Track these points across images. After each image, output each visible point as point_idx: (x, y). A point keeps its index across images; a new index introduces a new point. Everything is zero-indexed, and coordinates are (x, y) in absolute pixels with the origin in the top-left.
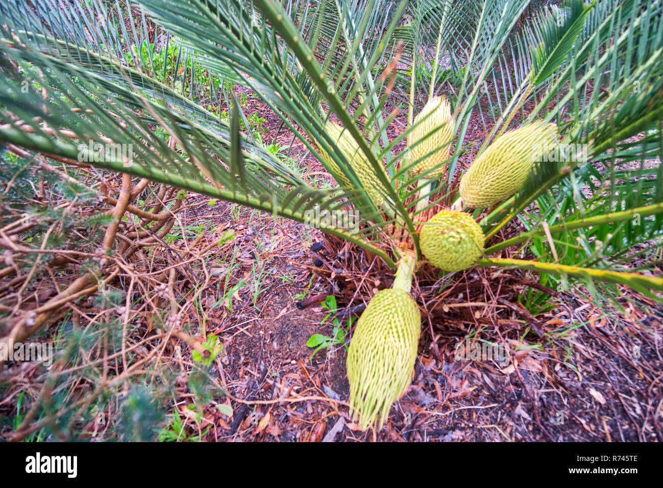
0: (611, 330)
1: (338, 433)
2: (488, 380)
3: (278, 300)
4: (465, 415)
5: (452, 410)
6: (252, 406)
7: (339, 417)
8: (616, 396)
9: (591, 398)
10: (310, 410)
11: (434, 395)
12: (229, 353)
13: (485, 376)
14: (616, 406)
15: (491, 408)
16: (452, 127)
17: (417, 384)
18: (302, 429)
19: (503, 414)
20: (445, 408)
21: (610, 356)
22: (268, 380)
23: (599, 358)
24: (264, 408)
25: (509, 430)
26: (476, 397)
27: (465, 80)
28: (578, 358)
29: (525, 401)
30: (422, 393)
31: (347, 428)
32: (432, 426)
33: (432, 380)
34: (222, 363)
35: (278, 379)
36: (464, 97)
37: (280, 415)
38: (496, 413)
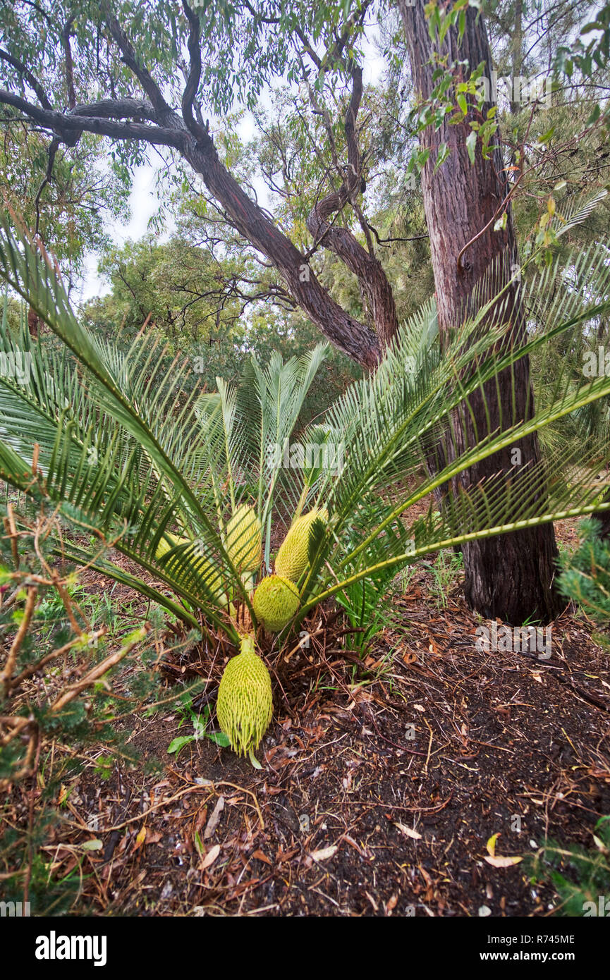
0: (421, 661)
1: (220, 812)
2: (336, 720)
3: (123, 727)
4: (325, 751)
5: (314, 752)
6: (123, 828)
7: (218, 798)
8: (433, 705)
9: (416, 711)
10: (186, 806)
11: (297, 746)
12: (80, 793)
13: (334, 718)
14: (434, 711)
15: (344, 739)
16: (258, 524)
17: (281, 744)
18: (183, 825)
19: (353, 739)
20: (308, 753)
21: (424, 679)
22: (135, 800)
23: (415, 683)
24: (137, 825)
25: (360, 749)
26: (330, 736)
27: (260, 489)
28: (400, 686)
29: (366, 724)
30: (286, 749)
31: (228, 804)
32: (301, 771)
33: (292, 736)
34: (74, 805)
35: (146, 794)
36: (263, 503)
37: (156, 825)
38: (349, 741)
